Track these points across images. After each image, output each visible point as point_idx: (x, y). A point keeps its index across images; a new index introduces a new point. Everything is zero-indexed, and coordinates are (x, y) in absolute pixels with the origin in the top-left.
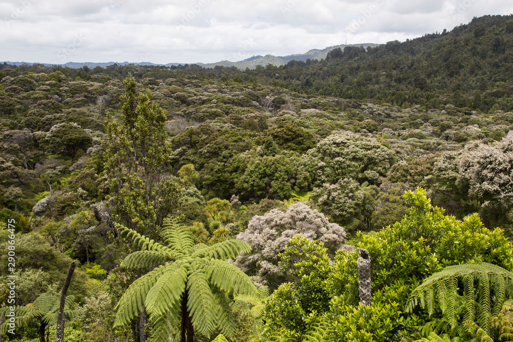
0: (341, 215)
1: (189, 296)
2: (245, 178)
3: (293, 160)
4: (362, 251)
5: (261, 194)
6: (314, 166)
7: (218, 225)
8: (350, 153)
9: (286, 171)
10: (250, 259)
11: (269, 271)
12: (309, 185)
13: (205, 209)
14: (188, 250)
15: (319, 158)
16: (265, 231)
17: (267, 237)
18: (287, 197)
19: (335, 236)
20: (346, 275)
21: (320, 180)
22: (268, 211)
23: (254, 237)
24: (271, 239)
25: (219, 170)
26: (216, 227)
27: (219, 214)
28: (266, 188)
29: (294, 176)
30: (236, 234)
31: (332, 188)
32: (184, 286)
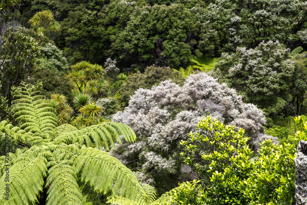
0: (260, 93)
1: (49, 196)
2: (127, 35)
3: (194, 12)
4: (303, 144)
5: (149, 59)
6: (225, 21)
7: (86, 100)
8: (278, 3)
9: (185, 28)
10: (131, 149)
11: (157, 165)
12: (216, 49)
13: (68, 76)
14: (50, 133)
15: (233, 11)
16: (153, 111)
17: (156, 119)
18: (185, 65)
19: (250, 122)
20: (277, 175)
21: (232, 42)
22: (156, 84)
23: (137, 118)
24: (161, 122)
25: (89, 21)
26: (83, 102)
27: (88, 85)
28: (155, 49)
29: (196, 34)
30: (112, 113)
31: (250, 53)
32: (42, 182)
